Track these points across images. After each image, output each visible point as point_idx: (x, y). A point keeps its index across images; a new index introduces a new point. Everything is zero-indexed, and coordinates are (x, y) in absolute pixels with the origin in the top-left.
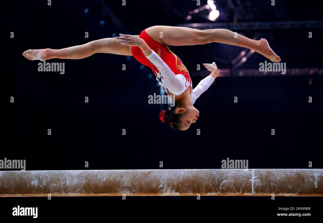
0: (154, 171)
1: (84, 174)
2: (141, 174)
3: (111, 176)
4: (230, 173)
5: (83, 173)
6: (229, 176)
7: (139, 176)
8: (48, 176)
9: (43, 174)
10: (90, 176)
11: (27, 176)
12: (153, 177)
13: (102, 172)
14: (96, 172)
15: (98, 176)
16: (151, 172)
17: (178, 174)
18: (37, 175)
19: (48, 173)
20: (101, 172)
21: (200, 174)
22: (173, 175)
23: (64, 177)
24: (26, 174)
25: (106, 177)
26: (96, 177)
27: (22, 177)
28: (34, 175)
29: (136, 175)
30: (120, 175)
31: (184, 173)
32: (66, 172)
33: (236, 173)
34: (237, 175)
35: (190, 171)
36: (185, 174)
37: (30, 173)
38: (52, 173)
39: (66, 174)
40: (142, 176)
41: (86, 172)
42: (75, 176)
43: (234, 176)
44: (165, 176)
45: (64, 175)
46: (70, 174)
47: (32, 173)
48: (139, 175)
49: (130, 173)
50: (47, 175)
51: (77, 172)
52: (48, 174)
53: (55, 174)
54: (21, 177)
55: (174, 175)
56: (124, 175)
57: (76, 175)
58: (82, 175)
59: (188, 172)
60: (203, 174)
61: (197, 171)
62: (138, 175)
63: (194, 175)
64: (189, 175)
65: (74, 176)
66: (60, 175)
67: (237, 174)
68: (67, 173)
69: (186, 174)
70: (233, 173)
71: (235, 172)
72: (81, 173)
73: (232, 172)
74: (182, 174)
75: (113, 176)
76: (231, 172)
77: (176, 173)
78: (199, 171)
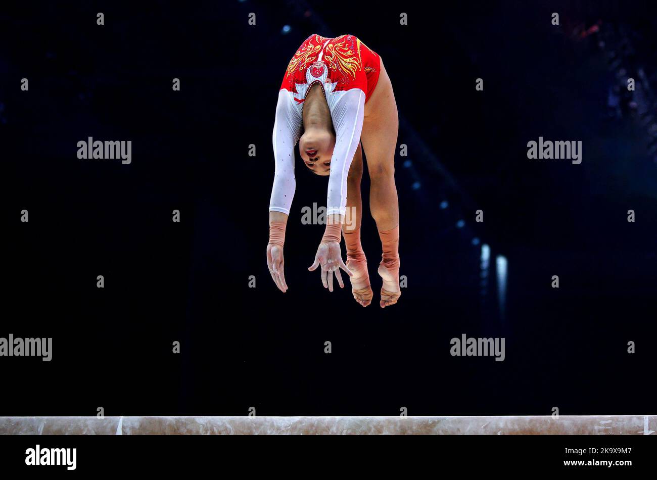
0: (443, 419)
1: (303, 425)
2: (419, 425)
3: (357, 430)
4: (599, 425)
5: (300, 422)
6: (597, 431)
7: (414, 431)
8: (230, 429)
9: (220, 423)
10: (314, 428)
11: (188, 427)
12: (442, 431)
13: (339, 421)
14: (327, 420)
15: (331, 430)
16: (439, 421)
17: (494, 426)
18: (209, 426)
19: (231, 422)
20: (337, 420)
21: (538, 425)
22: (482, 427)
23: (262, 431)
24: (185, 423)
25: (346, 431)
26: (327, 431)
27: (178, 429)
28: (203, 425)
29: (409, 427)
30: (375, 427)
31: (506, 423)
32: (265, 421)
33: (611, 423)
34: (613, 428)
35: (518, 420)
36: (507, 426)
37: (193, 422)
38: (238, 423)
39: (267, 424)
40: (419, 430)
41: (306, 420)
42: (284, 429)
43: (607, 430)
44: (467, 430)
45: (262, 427)
46: (275, 424)
47: (198, 422)
48: (414, 428)
49: (395, 423)
50: (228, 426)
51: (289, 420)
52: (230, 424)
53: (244, 425)
54: (176, 428)
55: (484, 427)
56: (384, 428)
57: (285, 427)
58: (299, 426)
59: (513, 422)
60: (544, 427)
61: (531, 421)
62: (411, 428)
63: (526, 427)
64: (516, 427)
65: (282, 428)
66: (254, 425)
67: (614, 425)
68: (269, 422)
69: (510, 426)
70: (605, 425)
71: (610, 421)
72: (297, 422)
73: (603, 422)
74: (501, 425)
75: (361, 429)
76: (601, 422)
77: (490, 423)
78: (536, 420)
